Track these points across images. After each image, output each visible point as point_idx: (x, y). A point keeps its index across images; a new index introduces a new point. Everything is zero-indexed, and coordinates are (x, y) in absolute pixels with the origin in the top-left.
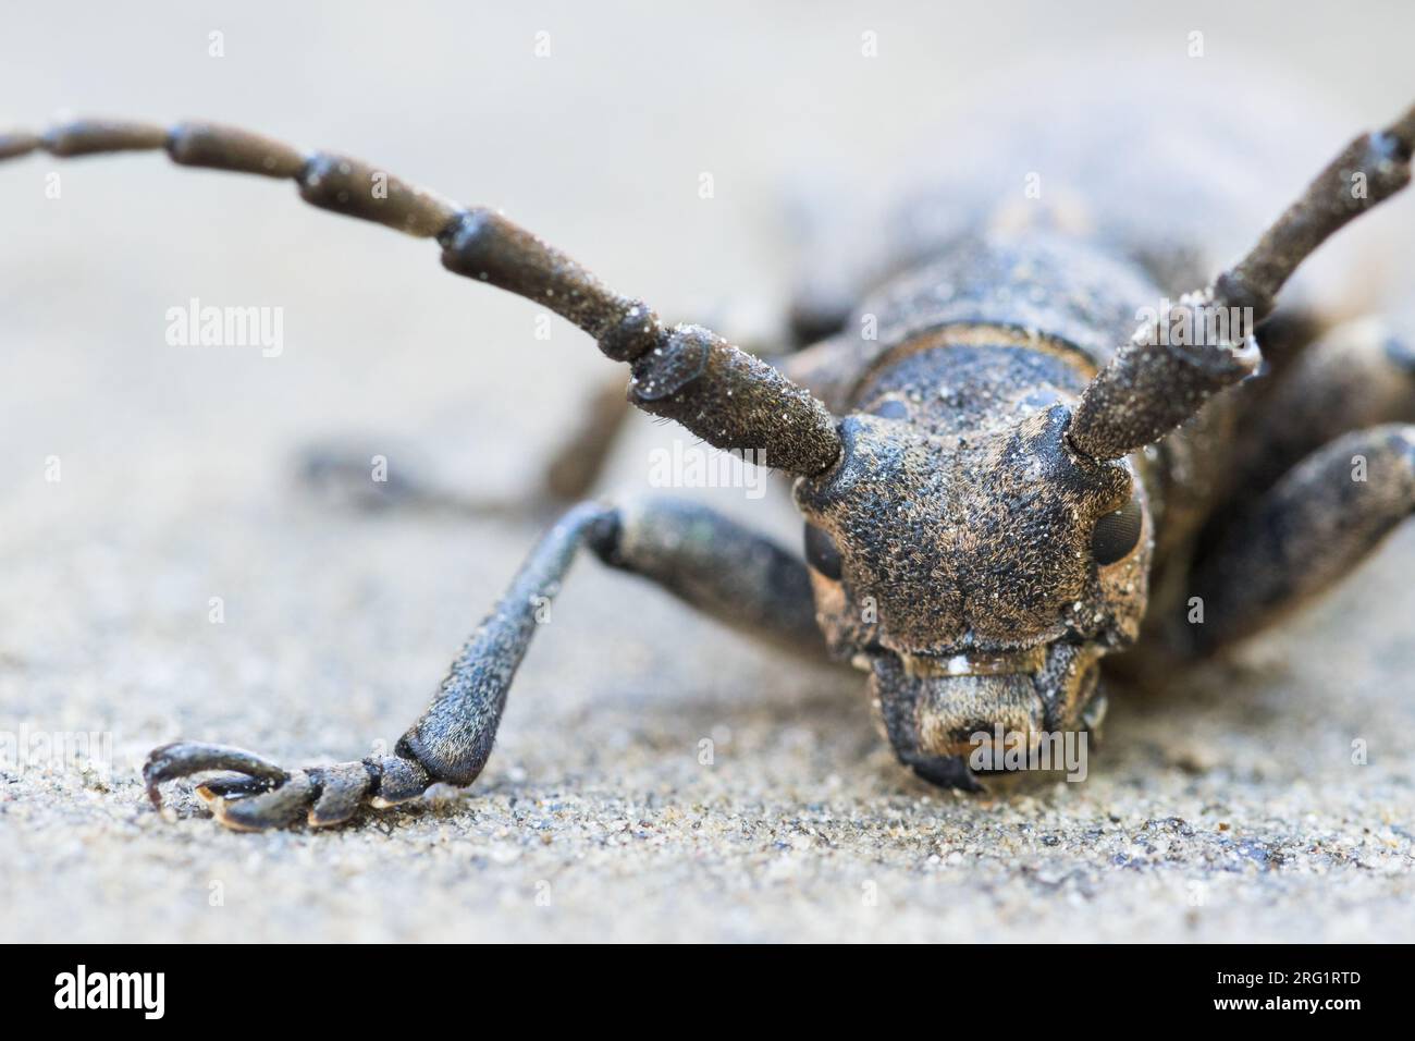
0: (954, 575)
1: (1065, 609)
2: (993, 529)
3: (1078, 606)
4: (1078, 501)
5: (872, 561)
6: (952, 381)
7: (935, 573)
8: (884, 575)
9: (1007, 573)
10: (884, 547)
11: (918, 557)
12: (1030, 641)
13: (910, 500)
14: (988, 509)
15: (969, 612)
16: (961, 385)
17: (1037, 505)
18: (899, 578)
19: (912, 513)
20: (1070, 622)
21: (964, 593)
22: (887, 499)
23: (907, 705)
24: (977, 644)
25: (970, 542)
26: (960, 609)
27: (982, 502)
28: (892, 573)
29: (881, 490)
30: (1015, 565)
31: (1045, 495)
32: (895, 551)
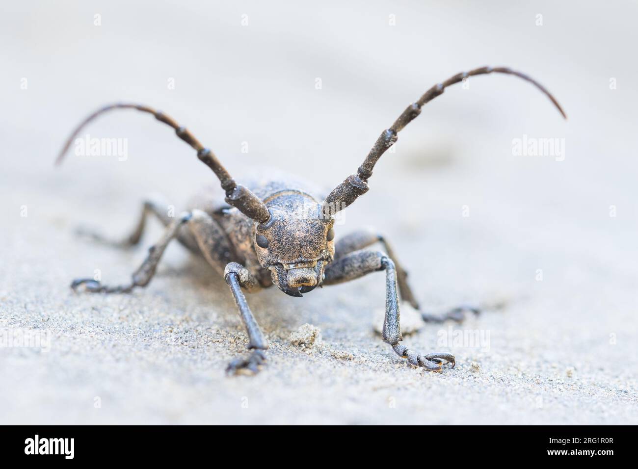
0: (298, 243)
1: (321, 252)
2: (308, 231)
3: (324, 251)
4: (326, 225)
5: (279, 241)
6: (288, 202)
7: (294, 243)
8: (282, 244)
9: (311, 242)
10: (282, 237)
11: (290, 239)
12: (314, 259)
13: (287, 226)
14: (306, 227)
15: (302, 252)
16: (290, 203)
17: (317, 226)
18: (286, 244)
19: (288, 229)
20: (322, 255)
21: (301, 247)
22: (282, 225)
23: (284, 276)
24: (303, 260)
25: (302, 235)
26: (300, 252)
27: (304, 225)
28: (284, 243)
29: (281, 224)
30: (313, 240)
31: (319, 223)
32: (285, 238)
